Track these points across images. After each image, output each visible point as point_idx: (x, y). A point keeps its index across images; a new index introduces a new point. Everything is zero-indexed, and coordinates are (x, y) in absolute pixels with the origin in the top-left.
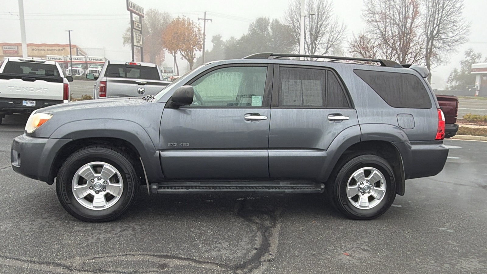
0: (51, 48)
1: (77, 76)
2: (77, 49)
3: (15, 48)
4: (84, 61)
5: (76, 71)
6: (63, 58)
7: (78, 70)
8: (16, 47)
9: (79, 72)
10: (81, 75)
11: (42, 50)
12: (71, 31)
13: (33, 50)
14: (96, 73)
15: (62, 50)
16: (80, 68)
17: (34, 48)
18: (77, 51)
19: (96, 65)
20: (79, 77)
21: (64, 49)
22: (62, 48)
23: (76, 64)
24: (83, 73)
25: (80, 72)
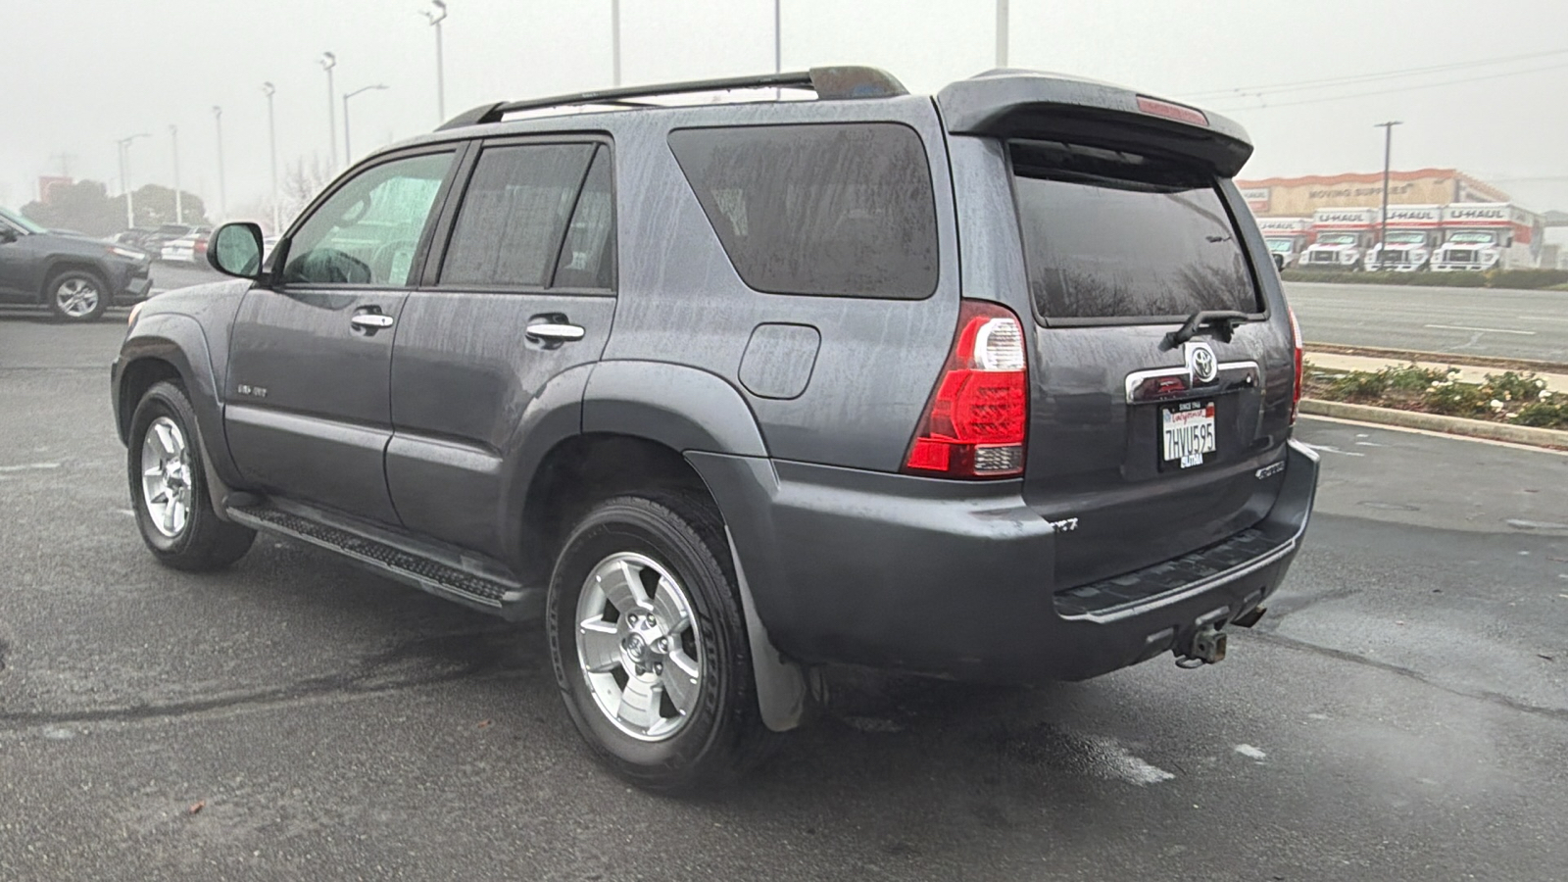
0: (1369, 186)
1: (1400, 273)
2: (1458, 182)
3: (1261, 195)
4: (1435, 220)
5: (1397, 256)
6: (1368, 214)
7: (1407, 253)
8: (1265, 191)
9: (1407, 259)
10: (1413, 268)
11: (1339, 193)
12: (1396, 123)
13: (1313, 195)
14: (1467, 259)
15: (1404, 190)
16: (1415, 247)
17: (1317, 188)
18: (1458, 188)
19: (1473, 231)
20: (1409, 273)
21: (1410, 185)
22: (1404, 184)
23: (1406, 232)
24: (1423, 261)
25: (1412, 257)
